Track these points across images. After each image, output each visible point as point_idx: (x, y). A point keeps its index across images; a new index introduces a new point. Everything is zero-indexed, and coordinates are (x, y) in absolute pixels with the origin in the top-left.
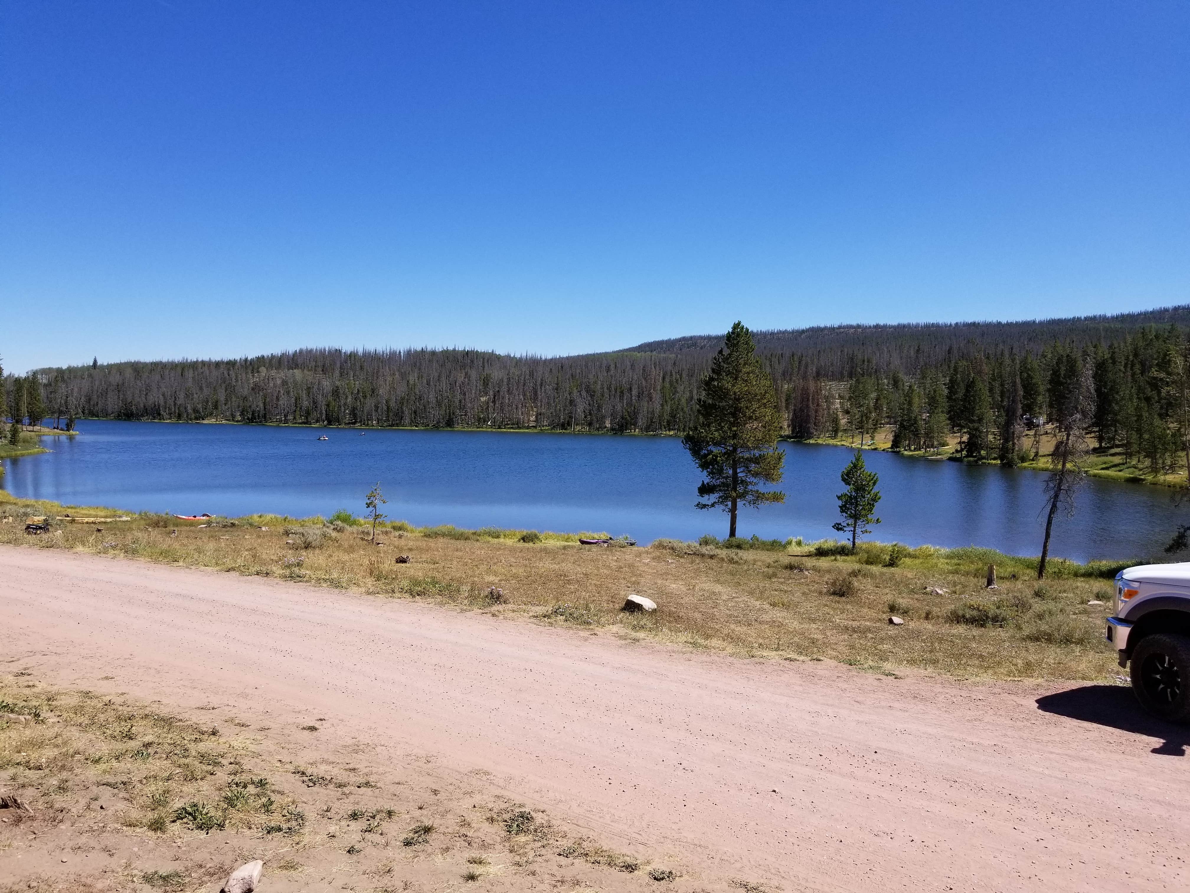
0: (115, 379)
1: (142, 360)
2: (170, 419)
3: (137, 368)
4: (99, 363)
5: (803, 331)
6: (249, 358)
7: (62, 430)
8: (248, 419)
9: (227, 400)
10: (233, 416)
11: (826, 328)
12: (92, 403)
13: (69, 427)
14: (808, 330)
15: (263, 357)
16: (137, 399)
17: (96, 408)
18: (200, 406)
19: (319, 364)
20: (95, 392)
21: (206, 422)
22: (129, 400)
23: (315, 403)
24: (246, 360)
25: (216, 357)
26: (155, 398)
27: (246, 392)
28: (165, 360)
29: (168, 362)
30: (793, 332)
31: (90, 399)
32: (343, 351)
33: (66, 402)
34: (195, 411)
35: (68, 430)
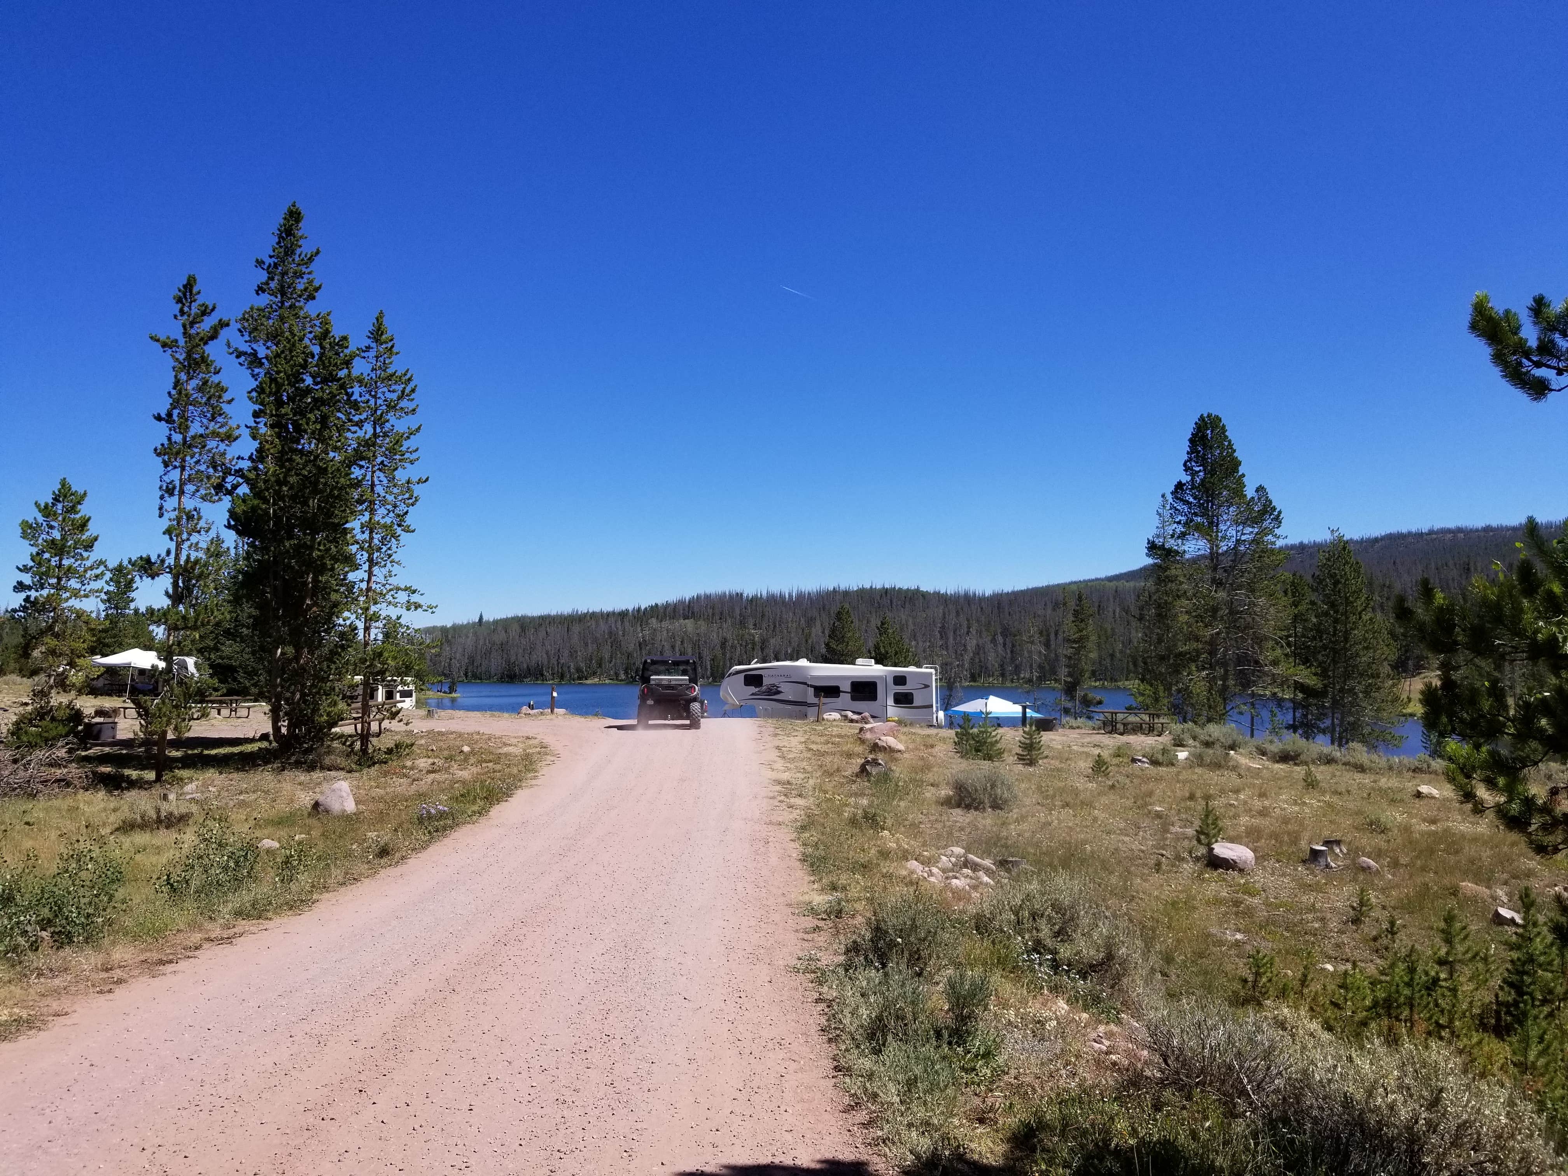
0: (500, 637)
1: (530, 615)
2: (553, 679)
3: (524, 624)
4: (485, 618)
5: (1376, 540)
6: (643, 608)
7: (445, 692)
8: (632, 677)
9: (611, 657)
10: (617, 674)
11: (1410, 534)
12: (475, 664)
13: (452, 690)
14: (1383, 538)
15: (657, 605)
16: (521, 659)
17: (479, 670)
18: (582, 665)
19: (717, 611)
20: (479, 652)
21: (589, 682)
22: (512, 661)
23: (700, 658)
24: (639, 608)
25: (608, 608)
26: (539, 657)
27: (631, 647)
28: (553, 613)
29: (557, 615)
30: (1362, 542)
31: (473, 661)
32: (745, 595)
33: (450, 665)
34: (578, 670)
35: (450, 693)
